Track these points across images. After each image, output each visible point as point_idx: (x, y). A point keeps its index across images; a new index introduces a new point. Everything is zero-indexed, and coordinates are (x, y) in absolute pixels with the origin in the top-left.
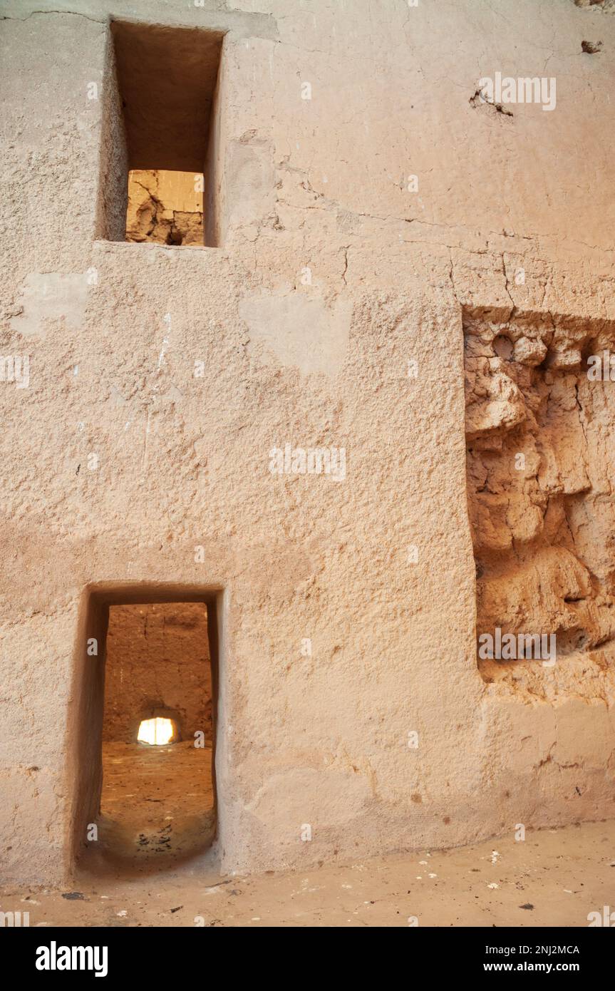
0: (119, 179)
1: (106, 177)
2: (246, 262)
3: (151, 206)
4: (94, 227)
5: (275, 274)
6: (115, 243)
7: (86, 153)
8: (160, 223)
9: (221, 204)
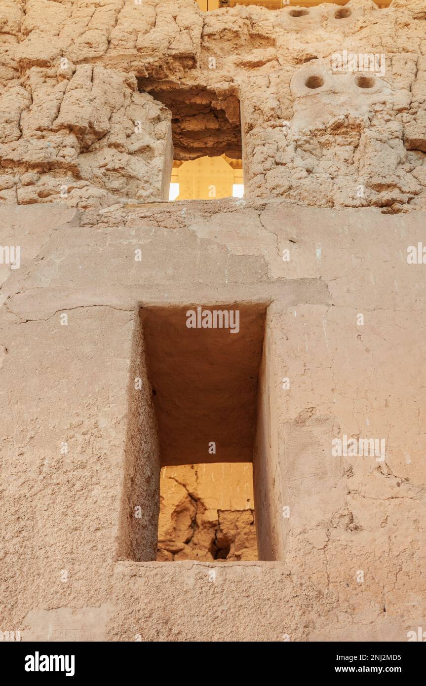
0: (148, 481)
1: (132, 480)
2: (314, 577)
3: (189, 505)
4: (116, 544)
5: (355, 592)
6: (142, 563)
7: (109, 453)
8: (201, 527)
9: (277, 502)
